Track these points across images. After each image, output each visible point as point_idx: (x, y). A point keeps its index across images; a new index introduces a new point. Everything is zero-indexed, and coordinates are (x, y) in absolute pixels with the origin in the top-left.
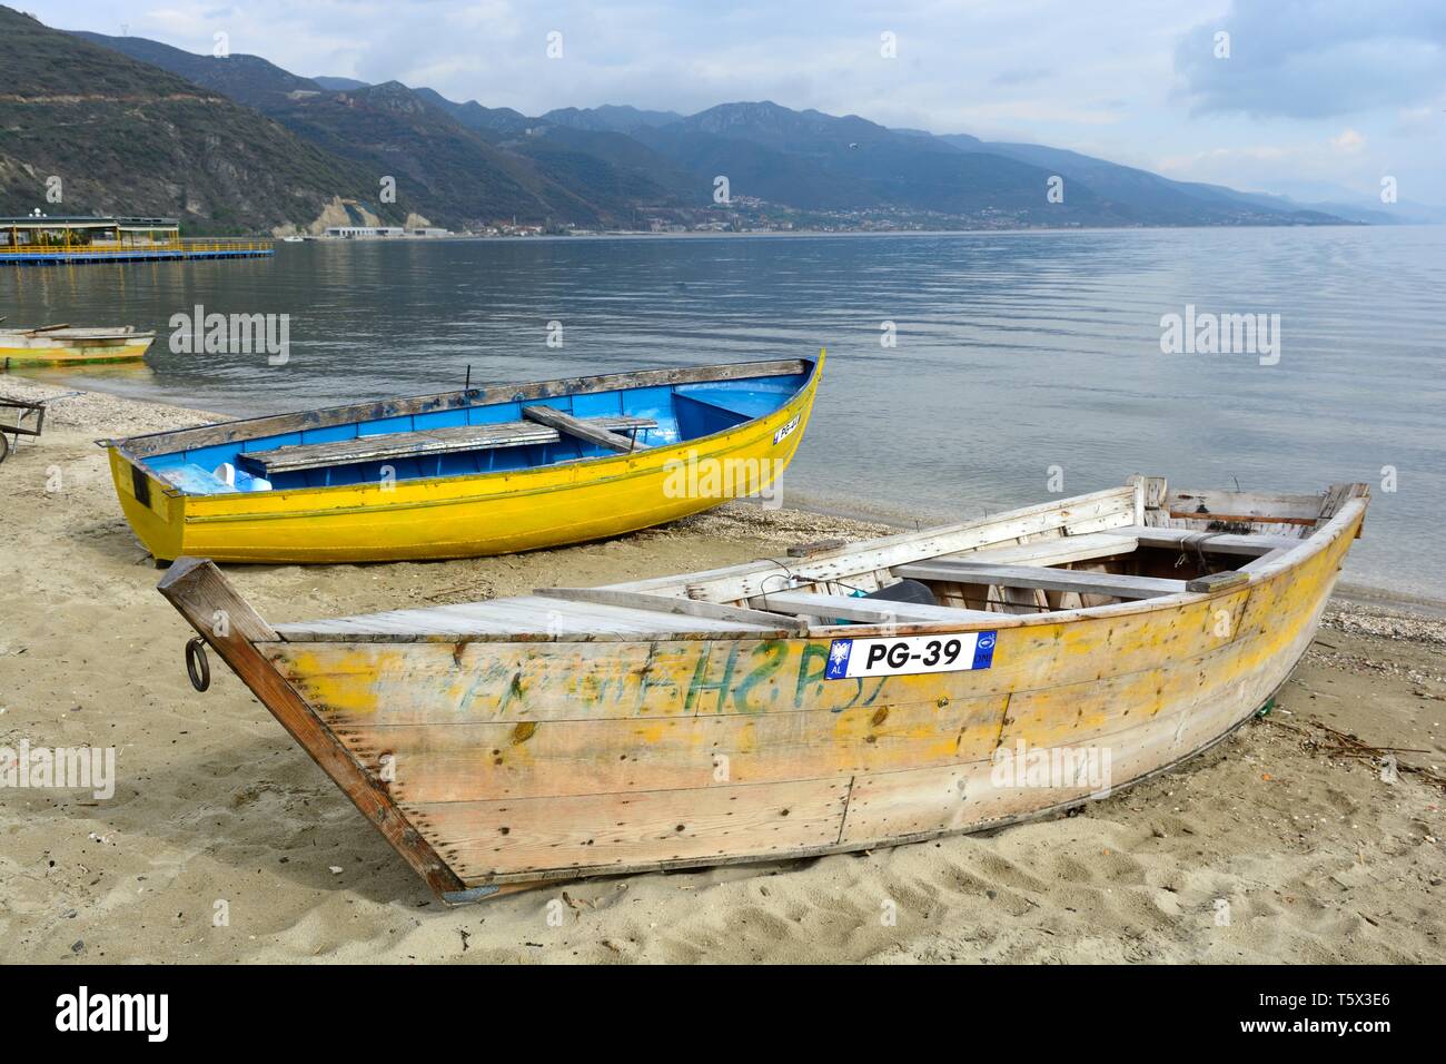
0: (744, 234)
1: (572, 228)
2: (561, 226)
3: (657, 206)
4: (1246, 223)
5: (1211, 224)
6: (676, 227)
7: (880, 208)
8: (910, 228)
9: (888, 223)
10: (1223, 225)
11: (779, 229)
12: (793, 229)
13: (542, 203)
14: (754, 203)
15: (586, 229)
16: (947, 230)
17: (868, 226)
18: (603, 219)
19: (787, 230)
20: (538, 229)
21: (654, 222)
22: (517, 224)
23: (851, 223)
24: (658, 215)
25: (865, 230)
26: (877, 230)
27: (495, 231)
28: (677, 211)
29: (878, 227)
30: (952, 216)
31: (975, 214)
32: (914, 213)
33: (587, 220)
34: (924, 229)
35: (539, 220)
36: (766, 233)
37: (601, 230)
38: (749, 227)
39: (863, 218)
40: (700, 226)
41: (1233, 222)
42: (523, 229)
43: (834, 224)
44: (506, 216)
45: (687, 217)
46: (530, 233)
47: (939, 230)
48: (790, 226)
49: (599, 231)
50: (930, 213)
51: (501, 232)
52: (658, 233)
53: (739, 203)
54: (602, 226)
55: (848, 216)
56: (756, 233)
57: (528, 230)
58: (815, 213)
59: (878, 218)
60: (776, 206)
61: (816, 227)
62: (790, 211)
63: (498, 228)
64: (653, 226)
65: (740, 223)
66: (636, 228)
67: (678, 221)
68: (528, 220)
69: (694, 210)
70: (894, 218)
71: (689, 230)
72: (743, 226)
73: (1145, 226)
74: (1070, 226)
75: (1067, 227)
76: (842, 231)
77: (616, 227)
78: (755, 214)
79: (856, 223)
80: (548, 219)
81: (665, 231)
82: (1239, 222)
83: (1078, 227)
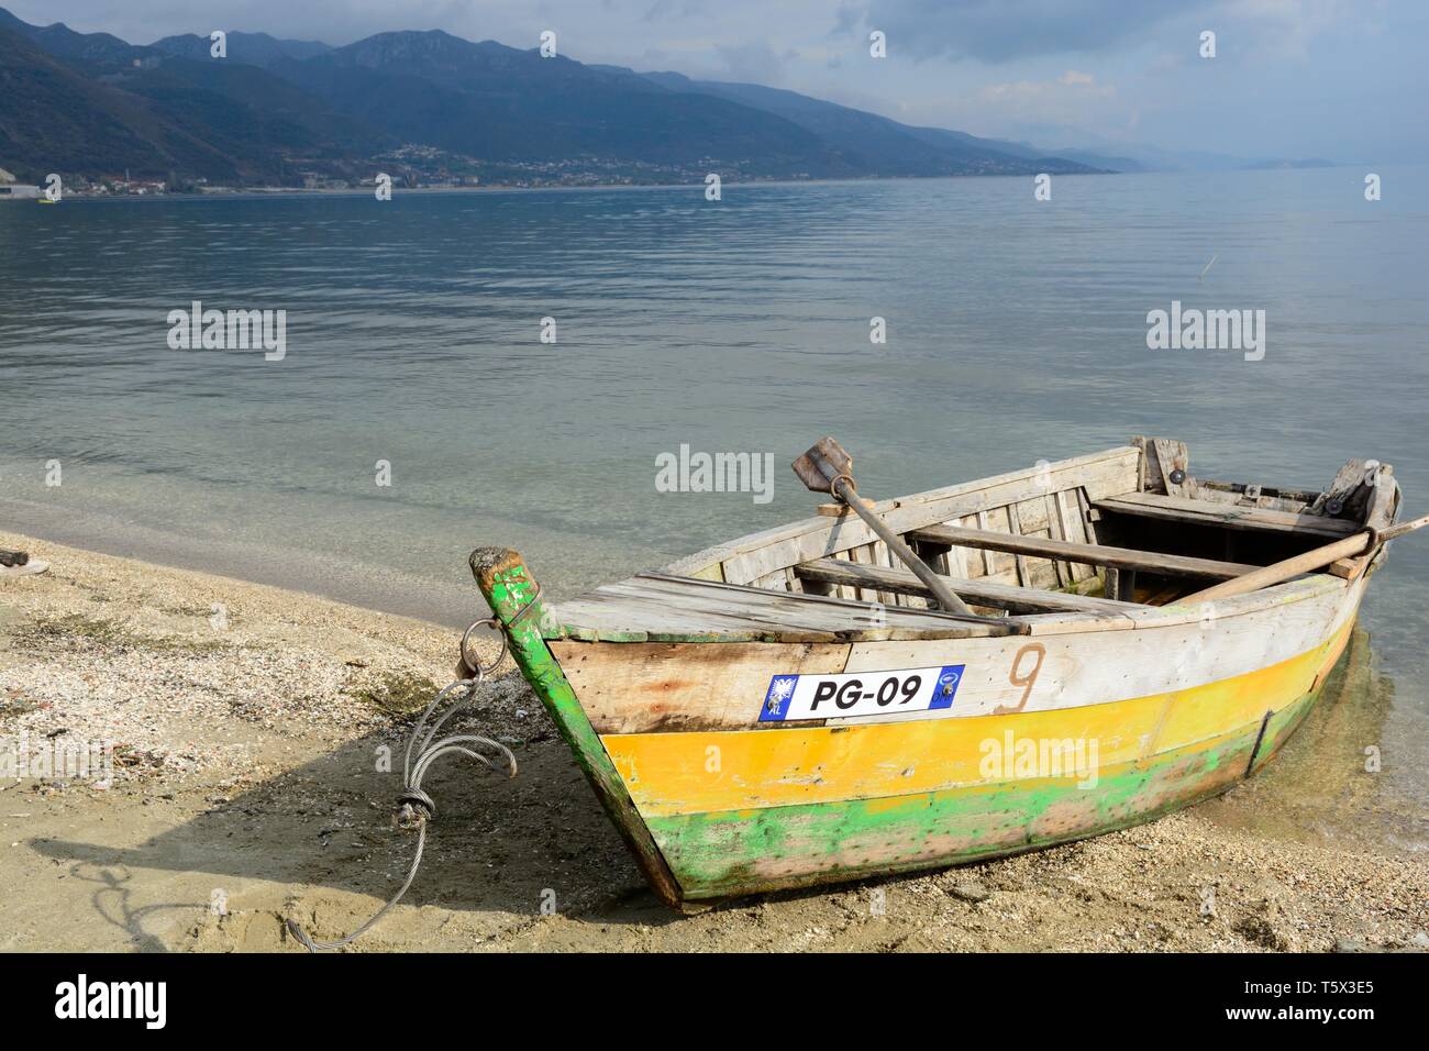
0: (420, 189)
1: (203, 184)
2: (189, 182)
3: (309, 157)
4: (989, 173)
5: (952, 174)
6: (336, 182)
7: (581, 159)
8: (617, 182)
9: (590, 177)
10: (964, 175)
11: (462, 184)
12: (479, 184)
13: (163, 153)
14: (429, 153)
15: (222, 186)
16: (661, 183)
17: (569, 179)
18: (242, 174)
19: (473, 185)
20: (161, 186)
21: (307, 177)
22: (132, 179)
23: (548, 176)
24: (313, 168)
25: (566, 183)
26: (579, 185)
27: (103, 188)
28: (335, 163)
29: (580, 181)
30: (665, 168)
31: (690, 164)
32: (620, 165)
33: (220, 172)
34: (635, 183)
35: (160, 175)
36: (447, 188)
37: (240, 187)
38: (426, 182)
39: (561, 170)
40: (365, 181)
41: (976, 172)
42: (140, 186)
43: (526, 177)
44: (119, 172)
45: (348, 170)
46: (151, 190)
47: (651, 184)
48: (476, 181)
49: (239, 187)
50: (638, 164)
51: (111, 189)
52: (313, 188)
53: (410, 154)
54: (241, 181)
55: (543, 168)
56: (434, 189)
57: (148, 187)
58: (503, 164)
59: (578, 170)
60: (456, 156)
61: (506, 182)
62: (473, 162)
63: (107, 185)
64: (307, 182)
65: (414, 178)
66: (286, 183)
67: (336, 175)
68: (145, 175)
69: (356, 162)
70: (595, 169)
71: (352, 186)
72: (418, 181)
73: (880, 177)
74: (799, 178)
75: (794, 180)
76: (539, 186)
77: (261, 183)
78: (431, 167)
79: (555, 176)
80: (173, 174)
81: (322, 187)
82: (982, 171)
83: (807, 179)
